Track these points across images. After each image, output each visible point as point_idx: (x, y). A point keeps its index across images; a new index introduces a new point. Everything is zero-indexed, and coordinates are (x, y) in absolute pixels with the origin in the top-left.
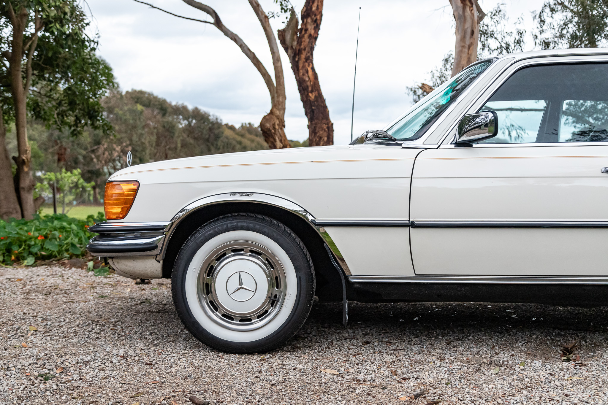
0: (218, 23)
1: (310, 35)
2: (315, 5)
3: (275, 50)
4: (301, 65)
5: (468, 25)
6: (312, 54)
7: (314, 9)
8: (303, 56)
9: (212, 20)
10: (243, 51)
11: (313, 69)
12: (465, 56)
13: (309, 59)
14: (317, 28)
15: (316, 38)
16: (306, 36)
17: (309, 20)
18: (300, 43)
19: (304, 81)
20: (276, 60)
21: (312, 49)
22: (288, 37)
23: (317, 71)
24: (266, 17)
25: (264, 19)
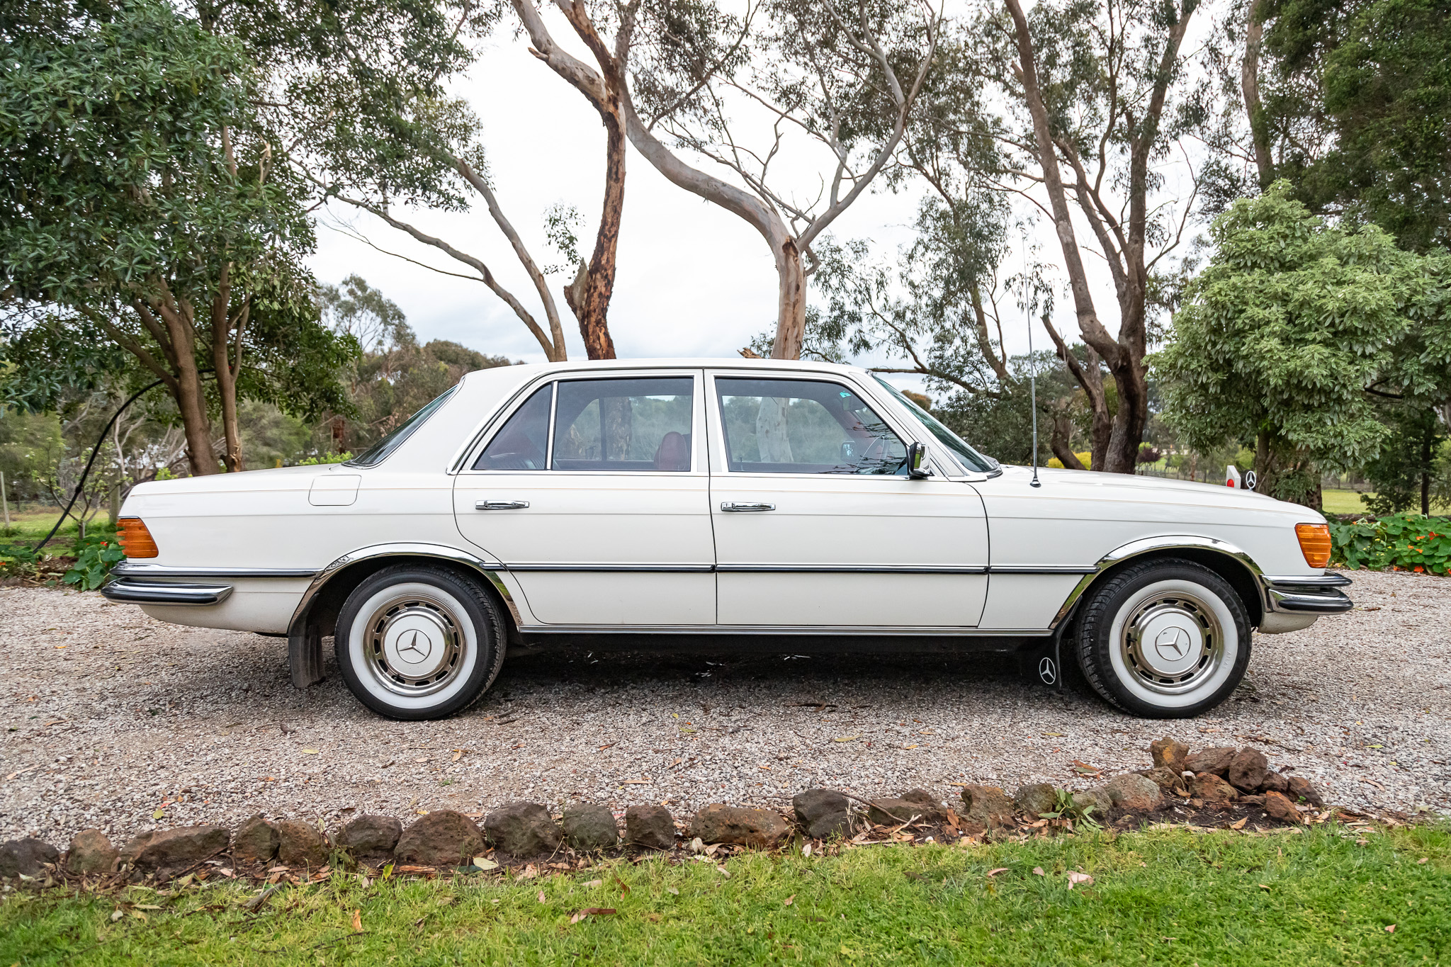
0: (488, 280)
1: (600, 294)
2: (605, 257)
3: (553, 315)
4: (590, 331)
5: (792, 278)
6: (604, 317)
7: (603, 262)
8: (593, 319)
9: (481, 276)
10: (518, 314)
11: (606, 334)
12: (789, 315)
13: (602, 323)
14: (609, 284)
15: (608, 298)
16: (596, 295)
17: (598, 276)
18: (588, 303)
19: (595, 349)
20: (555, 326)
21: (604, 311)
22: (576, 296)
23: (612, 337)
24: (541, 275)
25: (538, 280)
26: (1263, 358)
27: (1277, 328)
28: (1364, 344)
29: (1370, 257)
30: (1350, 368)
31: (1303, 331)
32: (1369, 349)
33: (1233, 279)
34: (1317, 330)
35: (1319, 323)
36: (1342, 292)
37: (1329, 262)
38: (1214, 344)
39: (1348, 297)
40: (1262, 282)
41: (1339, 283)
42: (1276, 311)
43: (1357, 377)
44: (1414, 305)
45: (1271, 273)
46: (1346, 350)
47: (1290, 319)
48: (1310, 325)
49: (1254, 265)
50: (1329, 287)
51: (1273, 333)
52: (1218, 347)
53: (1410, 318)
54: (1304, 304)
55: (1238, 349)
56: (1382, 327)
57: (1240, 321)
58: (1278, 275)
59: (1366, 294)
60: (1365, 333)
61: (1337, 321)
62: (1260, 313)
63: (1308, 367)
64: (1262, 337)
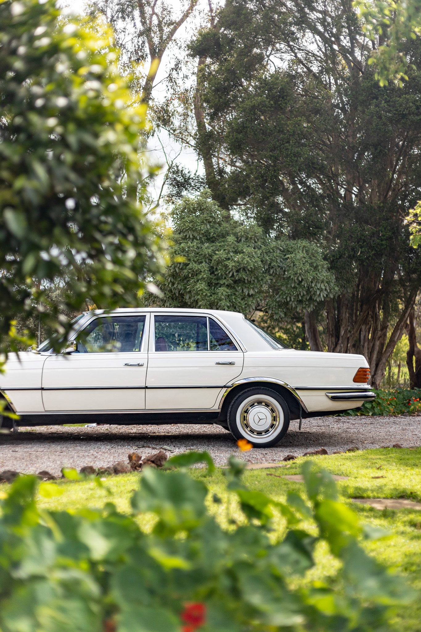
26: (198, 294)
27: (205, 276)
28: (248, 288)
29: (251, 238)
30: (242, 302)
31: (218, 279)
32: (251, 292)
33: (182, 245)
34: (225, 278)
35: (226, 275)
36: (238, 257)
37: (231, 239)
38: (173, 284)
39: (240, 260)
40: (198, 248)
41: (236, 252)
42: (204, 266)
43: (246, 307)
44: (272, 267)
45: (202, 243)
46: (241, 291)
47: (212, 271)
48: (222, 275)
49: (194, 238)
50: (232, 254)
51: (203, 279)
52: (175, 286)
53: (270, 275)
54: (219, 262)
55: (185, 288)
56: (258, 279)
57: (186, 271)
58: (206, 245)
59: (248, 259)
60: (249, 282)
61: (235, 274)
62: (196, 266)
63: (220, 300)
64: (198, 281)
